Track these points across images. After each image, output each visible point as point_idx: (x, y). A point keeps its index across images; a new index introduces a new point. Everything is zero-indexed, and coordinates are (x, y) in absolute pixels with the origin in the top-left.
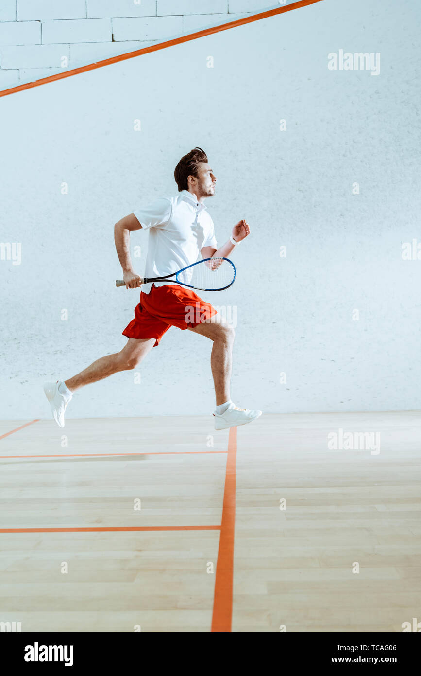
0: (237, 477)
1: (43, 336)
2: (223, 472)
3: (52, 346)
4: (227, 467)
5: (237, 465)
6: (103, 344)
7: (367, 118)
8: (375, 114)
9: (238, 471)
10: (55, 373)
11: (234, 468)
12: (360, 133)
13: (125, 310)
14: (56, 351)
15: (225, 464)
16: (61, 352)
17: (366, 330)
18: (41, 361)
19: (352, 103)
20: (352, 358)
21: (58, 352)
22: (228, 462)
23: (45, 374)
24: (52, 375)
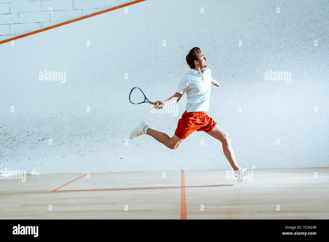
0: (186, 200)
1: (92, 133)
2: (179, 198)
3: (96, 138)
4: (181, 196)
5: (186, 194)
6: (120, 137)
7: (245, 31)
8: (248, 29)
9: (186, 198)
10: (97, 151)
11: (185, 196)
12: (241, 38)
13: (131, 121)
14: (98, 141)
15: (180, 194)
16: (100, 141)
17: (245, 130)
18: (91, 145)
19: (237, 24)
20: (239, 144)
21: (99, 141)
22: (181, 193)
23: (93, 151)
24: (96, 152)
